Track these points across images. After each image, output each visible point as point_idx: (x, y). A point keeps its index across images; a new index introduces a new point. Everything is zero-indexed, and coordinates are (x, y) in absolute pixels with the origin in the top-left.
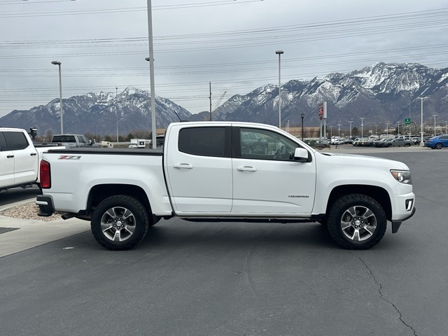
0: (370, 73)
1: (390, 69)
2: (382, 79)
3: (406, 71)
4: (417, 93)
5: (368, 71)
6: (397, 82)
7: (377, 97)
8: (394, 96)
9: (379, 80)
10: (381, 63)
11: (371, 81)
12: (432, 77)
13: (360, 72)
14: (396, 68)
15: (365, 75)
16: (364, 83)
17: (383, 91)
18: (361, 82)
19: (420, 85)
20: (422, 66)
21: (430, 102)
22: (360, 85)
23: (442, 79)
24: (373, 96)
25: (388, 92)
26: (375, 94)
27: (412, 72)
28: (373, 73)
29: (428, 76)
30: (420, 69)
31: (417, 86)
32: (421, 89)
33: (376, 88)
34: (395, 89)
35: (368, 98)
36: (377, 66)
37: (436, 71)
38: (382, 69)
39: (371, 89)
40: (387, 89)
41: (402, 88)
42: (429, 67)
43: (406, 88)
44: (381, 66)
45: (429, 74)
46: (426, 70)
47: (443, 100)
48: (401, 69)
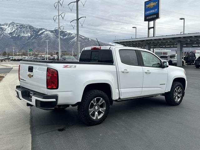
0: (8, 26)
1: (17, 25)
2: (14, 30)
3: (24, 27)
4: (29, 38)
5: (7, 25)
6: (20, 32)
7: (11, 38)
8: (19, 38)
9: (12, 30)
10: (13, 22)
11: (8, 30)
12: (36, 31)
13: (2, 25)
14: (20, 25)
15: (5, 27)
16: (5, 31)
17: (14, 35)
18: (3, 30)
19: (31, 34)
20: (31, 26)
21: (35, 42)
22: (3, 31)
23: (40, 33)
24: (10, 37)
25: (16, 36)
26: (11, 36)
27: (27, 28)
28: (9, 26)
29: (34, 31)
30: (30, 27)
31: (30, 34)
32: (31, 36)
33: (11, 34)
34: (19, 35)
35: (7, 38)
36: (11, 23)
37: (37, 29)
38: (14, 25)
39: (8, 34)
40: (16, 35)
41: (23, 35)
42: (34, 27)
43: (25, 35)
44: (13, 24)
45: (34, 30)
46: (33, 28)
47: (41, 42)
48: (22, 26)
